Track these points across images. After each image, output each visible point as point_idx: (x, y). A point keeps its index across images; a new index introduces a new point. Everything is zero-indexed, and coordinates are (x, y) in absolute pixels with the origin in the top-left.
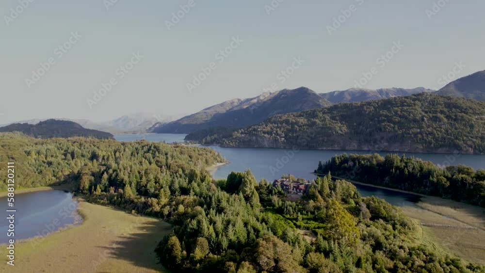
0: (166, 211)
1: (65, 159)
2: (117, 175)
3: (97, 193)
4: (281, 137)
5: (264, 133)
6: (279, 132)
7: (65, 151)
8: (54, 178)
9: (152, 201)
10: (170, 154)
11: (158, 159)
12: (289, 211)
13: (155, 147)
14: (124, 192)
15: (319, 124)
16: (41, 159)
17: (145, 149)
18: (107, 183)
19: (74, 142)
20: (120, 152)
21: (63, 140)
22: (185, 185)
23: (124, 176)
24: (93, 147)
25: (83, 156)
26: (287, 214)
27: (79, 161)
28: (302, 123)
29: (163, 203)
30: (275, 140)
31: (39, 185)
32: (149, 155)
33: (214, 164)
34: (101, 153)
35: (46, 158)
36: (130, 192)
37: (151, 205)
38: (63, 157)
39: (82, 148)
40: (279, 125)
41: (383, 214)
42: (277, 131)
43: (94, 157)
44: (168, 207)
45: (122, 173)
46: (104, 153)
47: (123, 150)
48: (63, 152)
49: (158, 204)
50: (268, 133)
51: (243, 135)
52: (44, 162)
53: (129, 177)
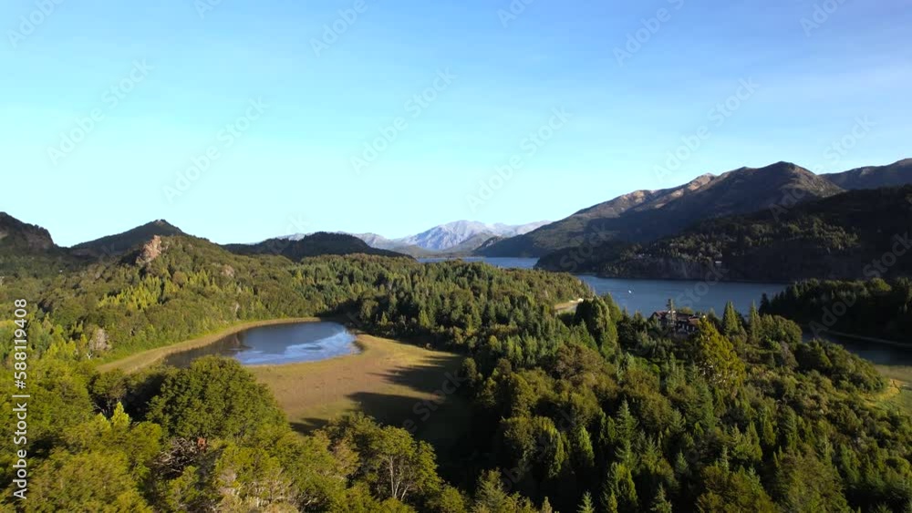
0: (472, 344)
1: (341, 284)
2: (411, 298)
3: (382, 323)
4: (714, 260)
5: (682, 251)
6: (712, 249)
7: (341, 272)
8: (325, 306)
9: (454, 331)
10: (496, 277)
11: (477, 285)
12: (660, 352)
13: (474, 268)
14: (418, 320)
15: (796, 233)
16: (309, 282)
17: (459, 271)
18: (396, 310)
19: (354, 261)
20: (419, 275)
21: (337, 259)
22: (505, 313)
23: (419, 299)
24: (380, 266)
25: (365, 279)
26: (656, 357)
27: (359, 286)
28: (761, 231)
29: (469, 334)
30: (704, 265)
31: (307, 314)
32: (465, 279)
33: (573, 299)
34: (392, 276)
35: (315, 282)
36: (425, 320)
37: (453, 336)
38: (338, 281)
39: (365, 268)
40: (714, 236)
41: (823, 364)
42: (707, 248)
43: (381, 280)
44: (476, 338)
45: (417, 297)
46: (396, 276)
47: (424, 273)
48: (337, 273)
49: (462, 335)
50: (689, 251)
51: (640, 256)
52: (313, 286)
53: (427, 302)
